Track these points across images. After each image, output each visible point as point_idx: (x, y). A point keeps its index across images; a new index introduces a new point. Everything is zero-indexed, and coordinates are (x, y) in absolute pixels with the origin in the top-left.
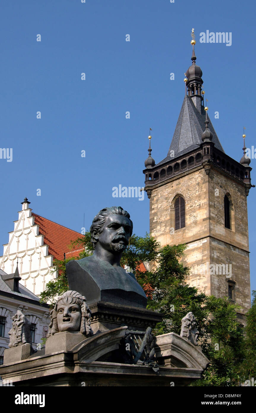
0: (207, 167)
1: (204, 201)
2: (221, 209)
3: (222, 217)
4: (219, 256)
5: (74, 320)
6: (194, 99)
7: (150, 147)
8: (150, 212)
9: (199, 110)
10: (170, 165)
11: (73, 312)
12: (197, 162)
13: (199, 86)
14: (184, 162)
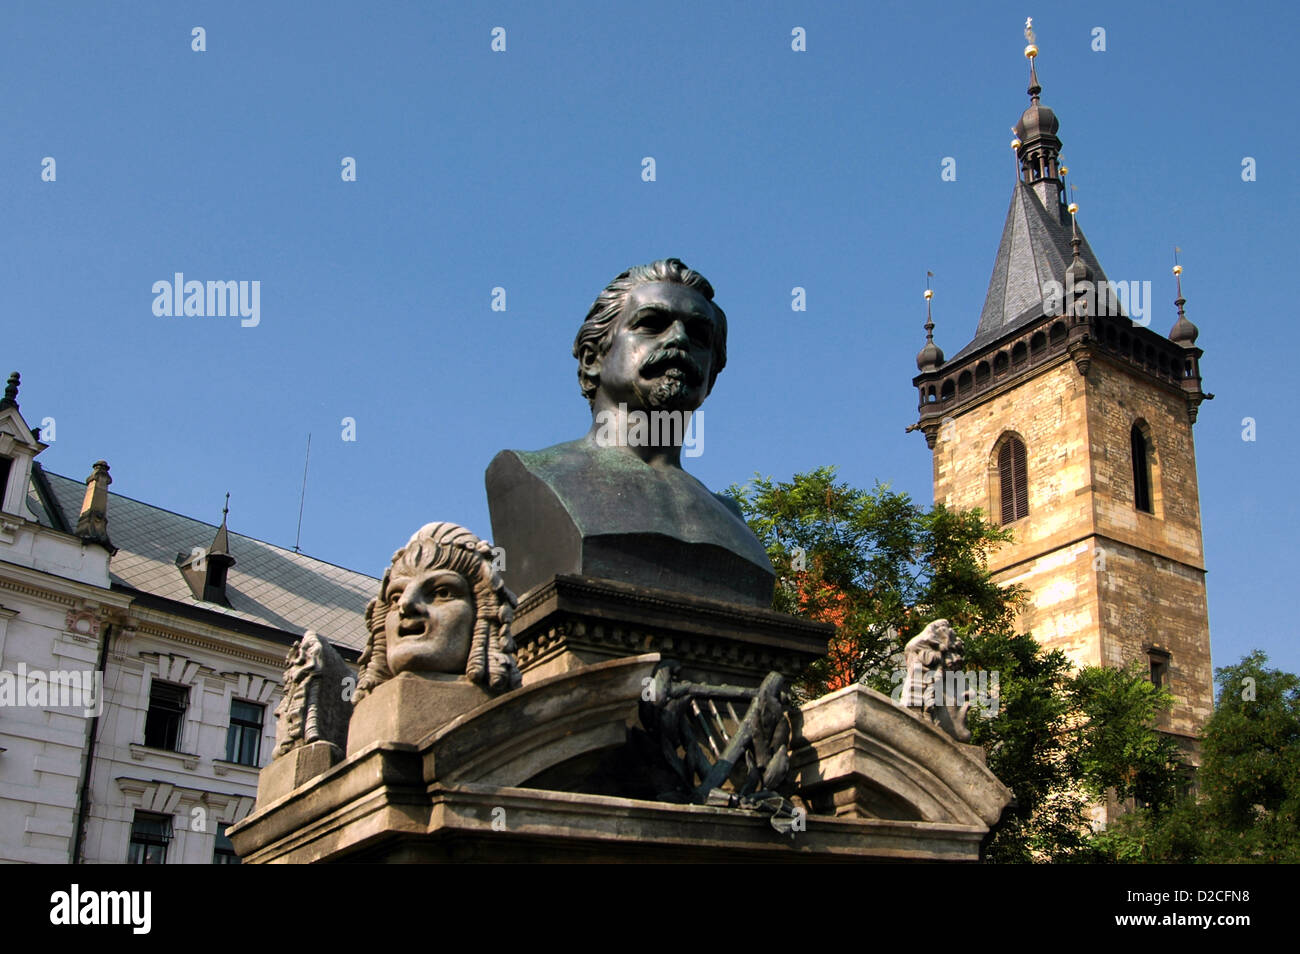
0: (1082, 356)
1: (1078, 443)
2: (1122, 460)
3: (1125, 482)
4: (1121, 584)
5: (440, 630)
6: (1041, 190)
7: (929, 318)
8: (935, 483)
9: (1055, 213)
10: (984, 359)
11: (438, 598)
12: (1054, 345)
13: (1051, 154)
14: (1020, 349)
